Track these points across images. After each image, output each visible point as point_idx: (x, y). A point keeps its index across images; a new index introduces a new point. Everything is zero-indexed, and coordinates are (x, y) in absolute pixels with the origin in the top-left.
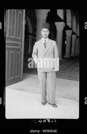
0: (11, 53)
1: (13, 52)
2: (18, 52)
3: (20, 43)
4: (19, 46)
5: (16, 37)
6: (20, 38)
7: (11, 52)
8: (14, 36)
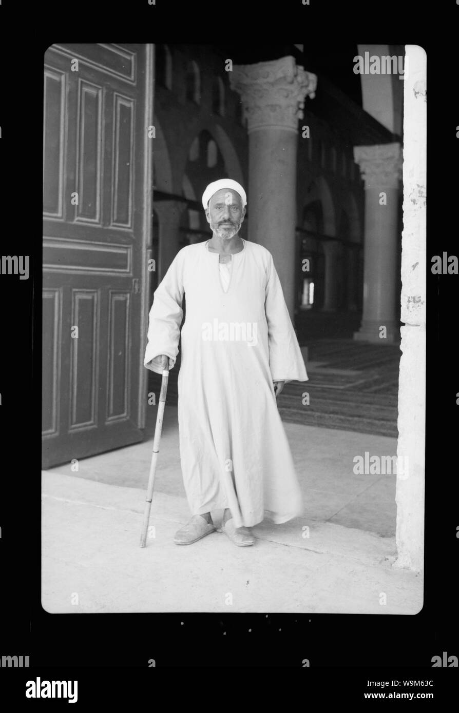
0: (83, 303)
1: (89, 297)
2: (121, 298)
3: (130, 252)
4: (125, 267)
5: (106, 219)
6: (127, 228)
7: (78, 297)
8: (94, 217)
